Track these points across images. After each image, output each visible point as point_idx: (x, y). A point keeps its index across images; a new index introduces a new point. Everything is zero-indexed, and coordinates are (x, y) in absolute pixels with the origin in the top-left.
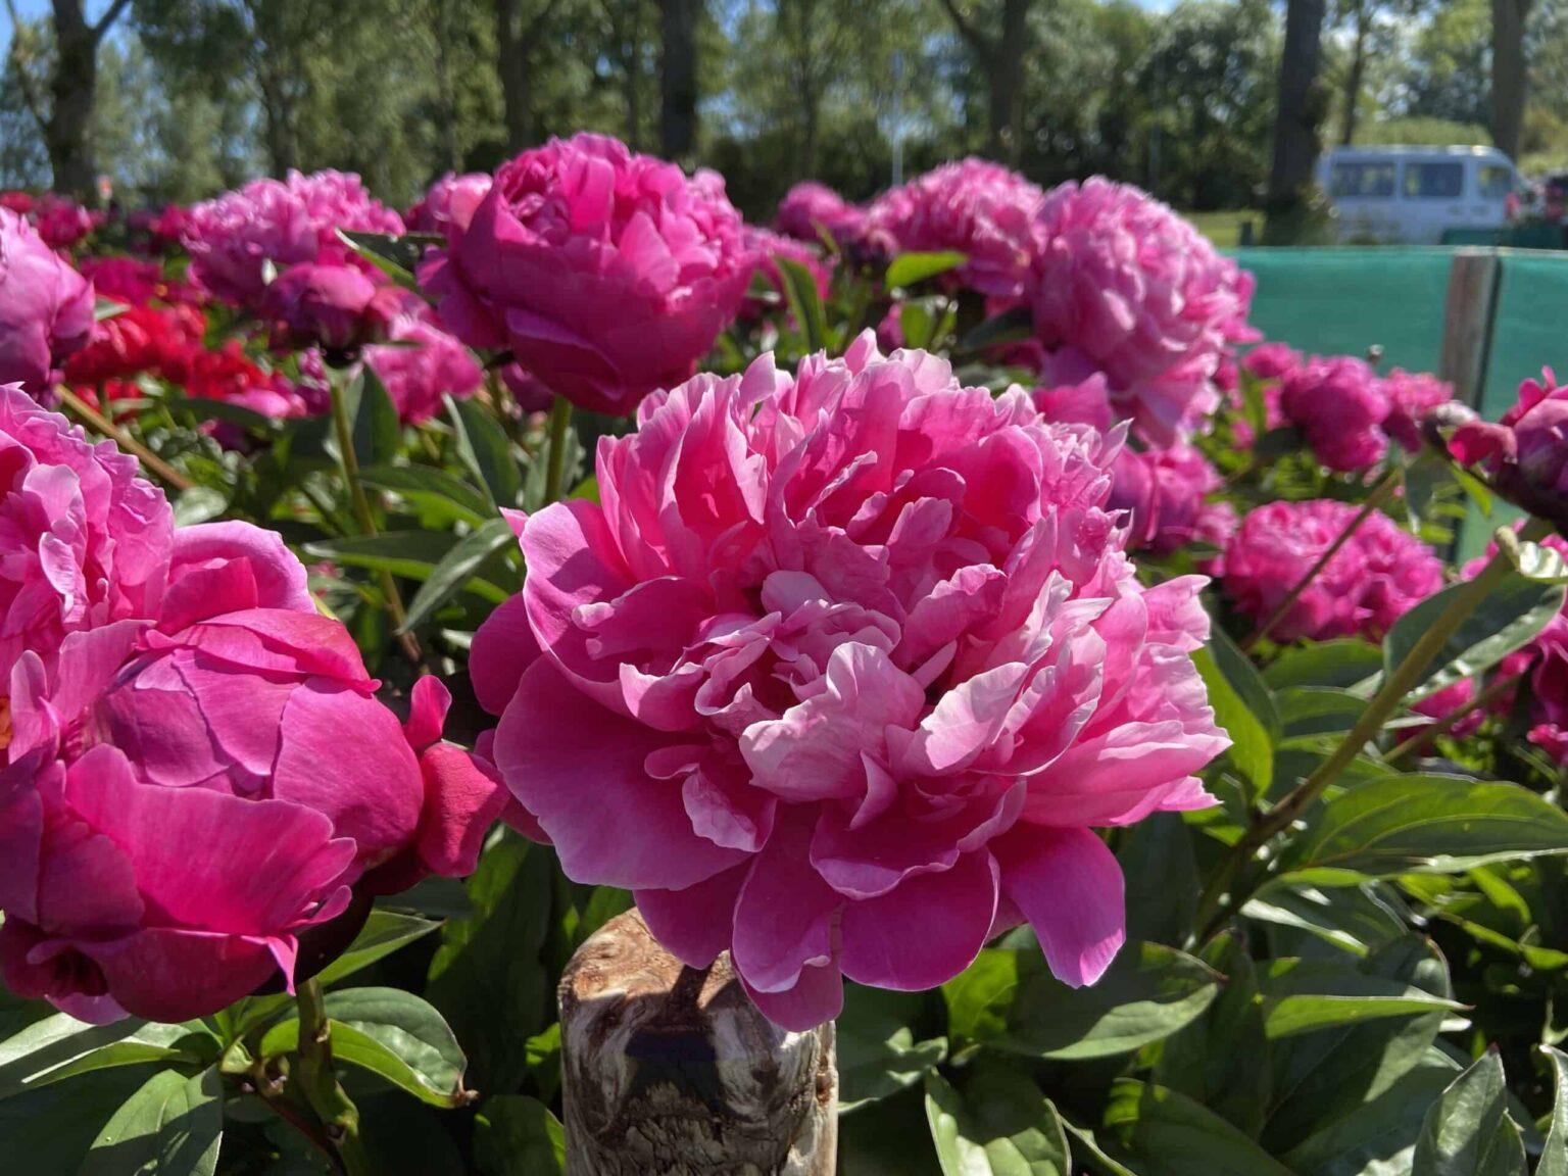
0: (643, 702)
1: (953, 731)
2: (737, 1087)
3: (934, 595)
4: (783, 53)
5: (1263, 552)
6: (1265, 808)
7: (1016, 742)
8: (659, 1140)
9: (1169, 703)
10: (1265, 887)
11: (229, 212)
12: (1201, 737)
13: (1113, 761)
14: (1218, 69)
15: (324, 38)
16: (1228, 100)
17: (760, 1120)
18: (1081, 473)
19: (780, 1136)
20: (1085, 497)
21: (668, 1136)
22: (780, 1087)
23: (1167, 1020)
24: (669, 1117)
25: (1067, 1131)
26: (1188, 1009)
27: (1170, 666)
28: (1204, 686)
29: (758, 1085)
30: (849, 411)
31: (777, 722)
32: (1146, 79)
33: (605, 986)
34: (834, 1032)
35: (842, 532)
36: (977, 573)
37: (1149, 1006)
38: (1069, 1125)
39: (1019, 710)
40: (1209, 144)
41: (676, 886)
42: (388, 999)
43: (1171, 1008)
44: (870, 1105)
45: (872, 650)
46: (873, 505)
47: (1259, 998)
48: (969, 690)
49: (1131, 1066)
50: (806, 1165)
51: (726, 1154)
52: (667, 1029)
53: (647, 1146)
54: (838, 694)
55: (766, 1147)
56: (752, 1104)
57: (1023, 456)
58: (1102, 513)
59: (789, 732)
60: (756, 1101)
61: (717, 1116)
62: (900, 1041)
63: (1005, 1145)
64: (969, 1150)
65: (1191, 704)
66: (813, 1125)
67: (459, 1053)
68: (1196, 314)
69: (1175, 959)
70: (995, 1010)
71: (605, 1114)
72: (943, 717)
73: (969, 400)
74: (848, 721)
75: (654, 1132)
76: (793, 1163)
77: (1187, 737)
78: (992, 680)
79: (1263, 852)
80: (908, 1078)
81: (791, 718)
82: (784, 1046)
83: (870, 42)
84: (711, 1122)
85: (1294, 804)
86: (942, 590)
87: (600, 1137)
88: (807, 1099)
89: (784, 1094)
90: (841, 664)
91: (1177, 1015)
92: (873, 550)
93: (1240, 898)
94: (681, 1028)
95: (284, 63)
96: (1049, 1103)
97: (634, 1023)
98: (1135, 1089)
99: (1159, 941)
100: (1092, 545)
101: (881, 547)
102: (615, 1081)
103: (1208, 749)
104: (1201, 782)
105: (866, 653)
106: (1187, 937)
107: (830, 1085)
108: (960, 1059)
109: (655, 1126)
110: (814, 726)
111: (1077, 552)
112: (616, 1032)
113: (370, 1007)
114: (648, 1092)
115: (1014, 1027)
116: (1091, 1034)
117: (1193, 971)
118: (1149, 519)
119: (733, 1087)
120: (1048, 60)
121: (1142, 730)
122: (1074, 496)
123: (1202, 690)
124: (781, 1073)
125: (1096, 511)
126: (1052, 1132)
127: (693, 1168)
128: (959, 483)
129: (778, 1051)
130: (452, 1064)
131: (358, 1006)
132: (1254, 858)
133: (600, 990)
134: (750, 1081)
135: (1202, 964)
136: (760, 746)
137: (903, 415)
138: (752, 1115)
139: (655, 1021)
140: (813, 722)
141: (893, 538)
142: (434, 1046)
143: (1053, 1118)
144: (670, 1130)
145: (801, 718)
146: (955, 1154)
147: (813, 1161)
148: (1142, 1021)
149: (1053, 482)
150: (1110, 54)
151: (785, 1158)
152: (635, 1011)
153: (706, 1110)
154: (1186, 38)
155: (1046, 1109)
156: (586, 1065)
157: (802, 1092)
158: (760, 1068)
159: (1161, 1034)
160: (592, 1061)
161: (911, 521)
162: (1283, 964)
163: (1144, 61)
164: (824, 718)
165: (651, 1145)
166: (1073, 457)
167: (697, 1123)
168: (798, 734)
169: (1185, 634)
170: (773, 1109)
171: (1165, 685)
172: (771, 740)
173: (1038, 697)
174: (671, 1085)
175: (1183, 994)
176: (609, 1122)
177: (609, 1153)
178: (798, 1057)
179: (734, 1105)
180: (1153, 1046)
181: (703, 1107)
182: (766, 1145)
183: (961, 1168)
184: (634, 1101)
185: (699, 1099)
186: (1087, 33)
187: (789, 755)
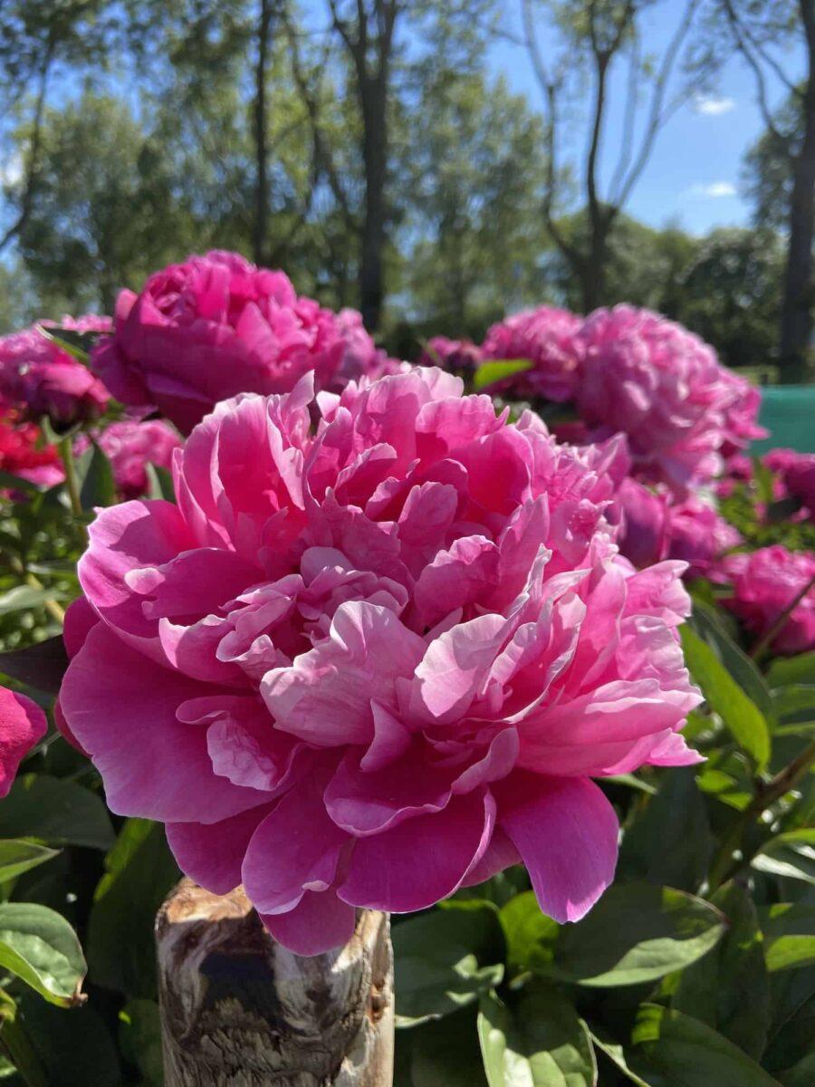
0: (178, 652)
1: (442, 677)
2: (293, 1004)
3: (435, 564)
4: (441, 266)
5: (764, 583)
6: (767, 778)
7: (505, 693)
8: (227, 1048)
9: (651, 666)
10: (769, 845)
11: (16, 343)
12: (675, 692)
13: (599, 715)
14: (741, 272)
15: (142, 259)
16: (748, 293)
17: (314, 1035)
18: (572, 469)
19: (333, 1049)
20: (577, 491)
21: (234, 1044)
22: (331, 1006)
23: (683, 955)
24: (235, 1028)
25: (597, 1048)
26: (700, 946)
27: (653, 633)
28: (681, 652)
29: (312, 1004)
30: (373, 415)
31: (288, 668)
32: (690, 281)
33: (192, 912)
34: (391, 959)
35: (359, 510)
36: (472, 544)
37: (668, 943)
38: (598, 1043)
39: (504, 662)
40: (736, 322)
41: (208, 820)
42: (34, 914)
43: (686, 944)
44: (432, 1021)
45: (380, 609)
46: (386, 488)
47: (759, 937)
48: (451, 640)
49: (655, 994)
50: (358, 1073)
51: (283, 1063)
52: (235, 951)
53: (217, 1052)
54: (344, 645)
55: (320, 1059)
56: (307, 1020)
57: (518, 451)
58: (591, 504)
59: (301, 679)
60: (310, 1017)
61: (276, 1029)
62: (466, 966)
63: (545, 1058)
64: (516, 1062)
65: (670, 667)
66: (365, 1040)
67: (82, 962)
68: (700, 401)
69: (690, 903)
70: (544, 942)
71: (186, 1024)
72: (432, 665)
73: (474, 407)
74: (358, 672)
75: (222, 1041)
76: (346, 1072)
77: (664, 694)
78: (473, 629)
79: (767, 816)
80: (461, 999)
81: (301, 665)
82: (335, 970)
83: (501, 260)
84: (270, 1035)
85: (789, 776)
86: (443, 559)
87: (181, 1042)
88: (359, 1016)
89: (336, 1012)
90: (347, 619)
91: (691, 950)
92: (386, 525)
93: (750, 854)
94: (247, 951)
95: (115, 277)
96: (583, 1023)
97: (209, 945)
98: (656, 1013)
99: (677, 887)
100: (584, 532)
101: (392, 523)
102: (191, 994)
103: (682, 705)
104: (683, 739)
105: (374, 613)
106: (701, 883)
107: (385, 1004)
108: (517, 983)
109: (224, 1036)
110: (326, 675)
111: (569, 536)
112: (194, 952)
113: (19, 920)
114: (217, 1006)
115: (559, 958)
116: (621, 964)
117: (703, 914)
118: (661, 545)
119: (288, 1003)
120: (622, 269)
121: (625, 687)
122: (567, 489)
123: (680, 655)
124: (334, 993)
125: (586, 503)
126: (584, 1049)
127: (257, 1074)
128: (463, 472)
129: (330, 974)
130: (75, 970)
131: (11, 918)
132: (759, 820)
133: (188, 915)
134: (305, 1000)
135: (712, 907)
136: (277, 691)
137: (417, 419)
138: (307, 1030)
139: (227, 943)
140: (324, 670)
141: (404, 516)
142: (64, 954)
143: (585, 1037)
144: (236, 1040)
145: (309, 666)
146: (502, 1065)
147: (366, 1071)
148: (662, 955)
149: (548, 477)
150: (664, 264)
151: (338, 1067)
152: (212, 934)
153: (266, 1023)
154: (718, 253)
155: (580, 1028)
156: (170, 980)
157: (354, 1011)
158: (314, 989)
159: (677, 967)
160: (175, 975)
161: (419, 503)
162: (779, 909)
163: (688, 268)
164: (334, 667)
165: (221, 1052)
166: (565, 457)
167: (258, 1035)
168: (311, 681)
169: (668, 611)
170: (325, 1025)
171: (647, 650)
172: (287, 686)
173: (521, 650)
174: (236, 1001)
175: (697, 932)
176: (188, 1029)
177: (188, 1056)
178: (349, 979)
179: (290, 1020)
180: (672, 975)
181: (264, 1022)
182: (320, 1056)
183: (507, 1077)
184: (207, 1013)
185: (260, 1014)
186: (649, 250)
187: (302, 701)
